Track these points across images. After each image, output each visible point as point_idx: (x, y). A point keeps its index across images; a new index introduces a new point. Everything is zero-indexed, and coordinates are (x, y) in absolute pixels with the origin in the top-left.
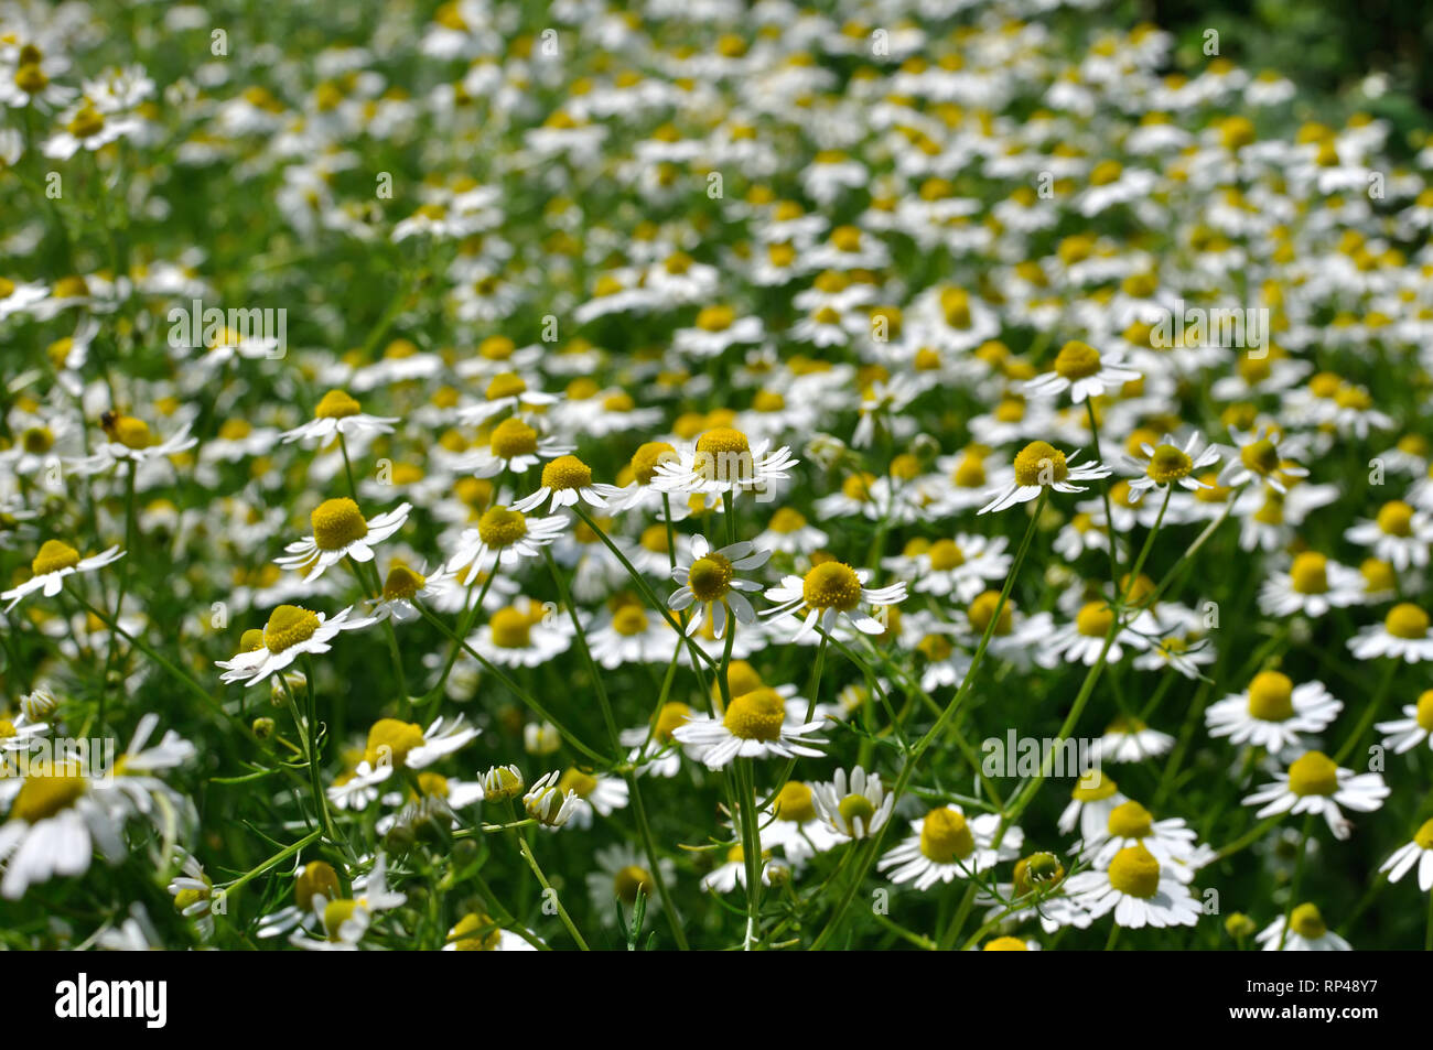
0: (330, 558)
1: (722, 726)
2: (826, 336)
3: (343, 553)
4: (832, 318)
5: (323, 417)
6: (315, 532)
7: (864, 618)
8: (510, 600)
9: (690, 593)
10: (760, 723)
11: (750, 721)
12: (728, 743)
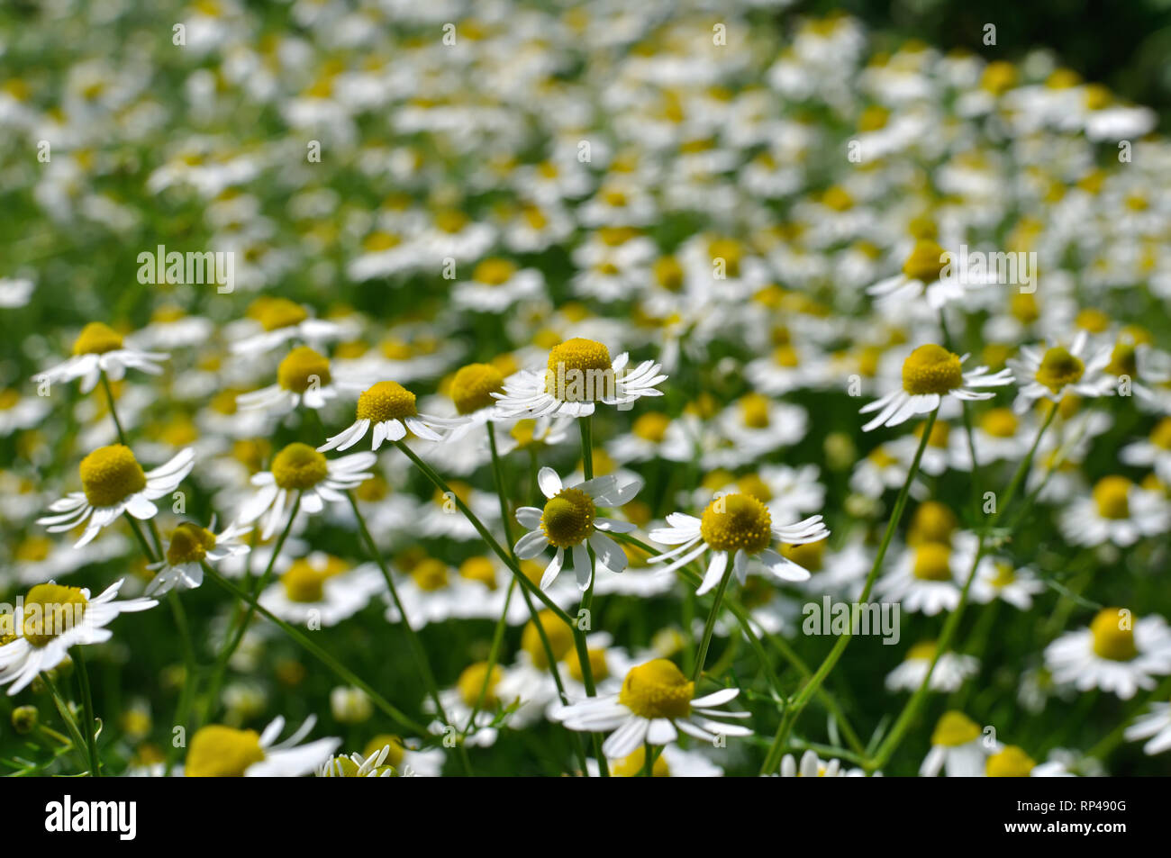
0: (104, 517)
1: (617, 704)
2: (608, 289)
3: (120, 511)
4: (612, 271)
5: (83, 353)
6: (84, 487)
7: (782, 562)
8: (300, 558)
9: (544, 538)
10: (668, 697)
11: (656, 696)
12: (631, 725)
